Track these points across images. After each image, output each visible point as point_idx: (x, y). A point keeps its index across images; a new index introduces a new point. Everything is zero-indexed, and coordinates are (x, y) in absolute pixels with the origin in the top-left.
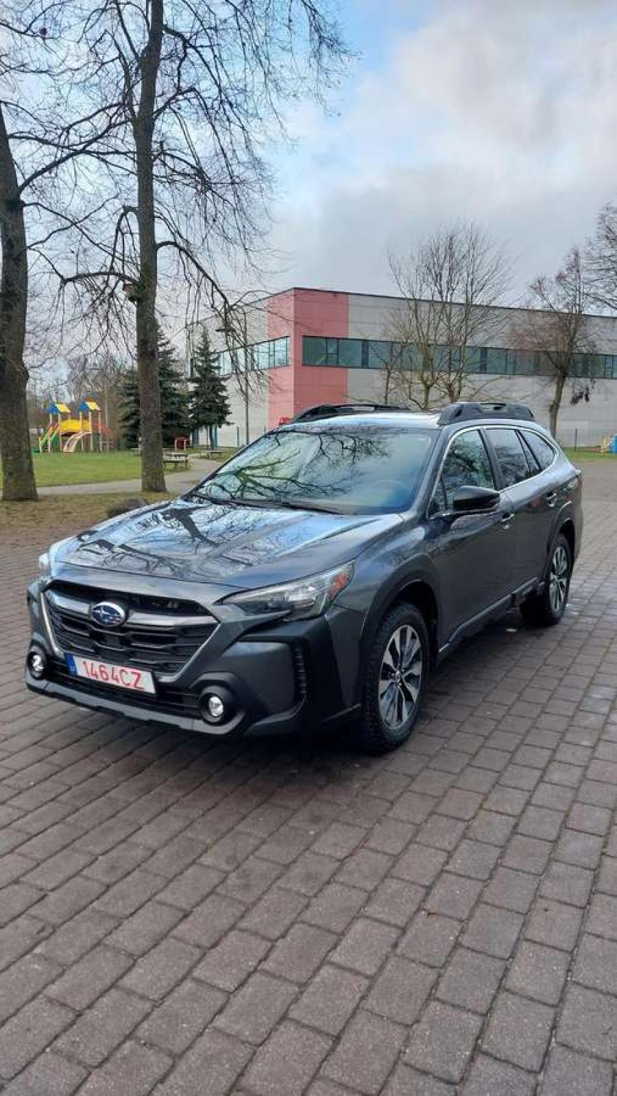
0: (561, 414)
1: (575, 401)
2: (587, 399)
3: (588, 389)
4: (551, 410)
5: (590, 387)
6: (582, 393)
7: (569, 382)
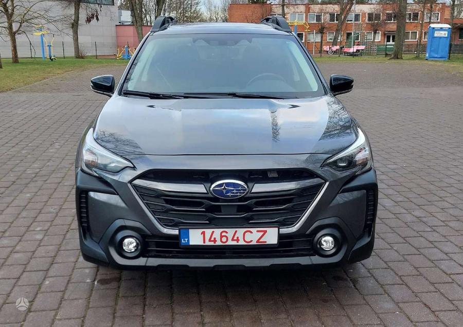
0: (81, 30)
1: (89, 20)
2: (97, 19)
3: (97, 12)
4: (72, 27)
5: (99, 10)
6: (93, 15)
7: (83, 5)
